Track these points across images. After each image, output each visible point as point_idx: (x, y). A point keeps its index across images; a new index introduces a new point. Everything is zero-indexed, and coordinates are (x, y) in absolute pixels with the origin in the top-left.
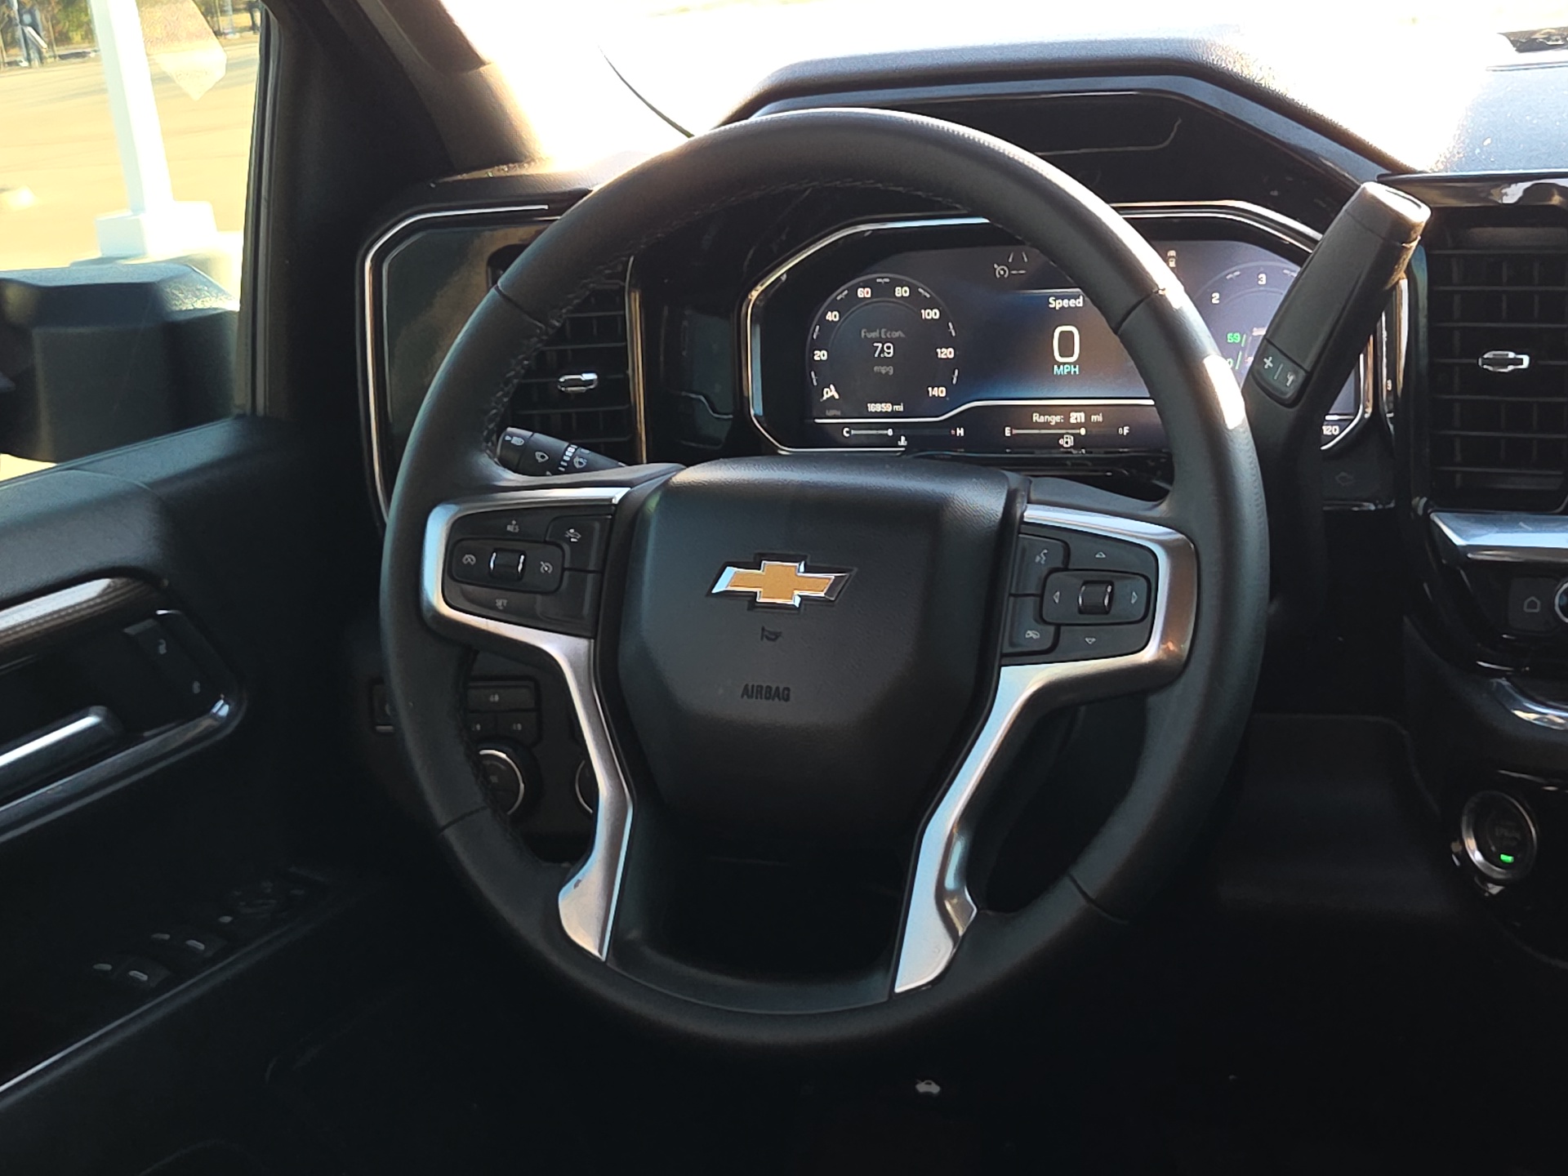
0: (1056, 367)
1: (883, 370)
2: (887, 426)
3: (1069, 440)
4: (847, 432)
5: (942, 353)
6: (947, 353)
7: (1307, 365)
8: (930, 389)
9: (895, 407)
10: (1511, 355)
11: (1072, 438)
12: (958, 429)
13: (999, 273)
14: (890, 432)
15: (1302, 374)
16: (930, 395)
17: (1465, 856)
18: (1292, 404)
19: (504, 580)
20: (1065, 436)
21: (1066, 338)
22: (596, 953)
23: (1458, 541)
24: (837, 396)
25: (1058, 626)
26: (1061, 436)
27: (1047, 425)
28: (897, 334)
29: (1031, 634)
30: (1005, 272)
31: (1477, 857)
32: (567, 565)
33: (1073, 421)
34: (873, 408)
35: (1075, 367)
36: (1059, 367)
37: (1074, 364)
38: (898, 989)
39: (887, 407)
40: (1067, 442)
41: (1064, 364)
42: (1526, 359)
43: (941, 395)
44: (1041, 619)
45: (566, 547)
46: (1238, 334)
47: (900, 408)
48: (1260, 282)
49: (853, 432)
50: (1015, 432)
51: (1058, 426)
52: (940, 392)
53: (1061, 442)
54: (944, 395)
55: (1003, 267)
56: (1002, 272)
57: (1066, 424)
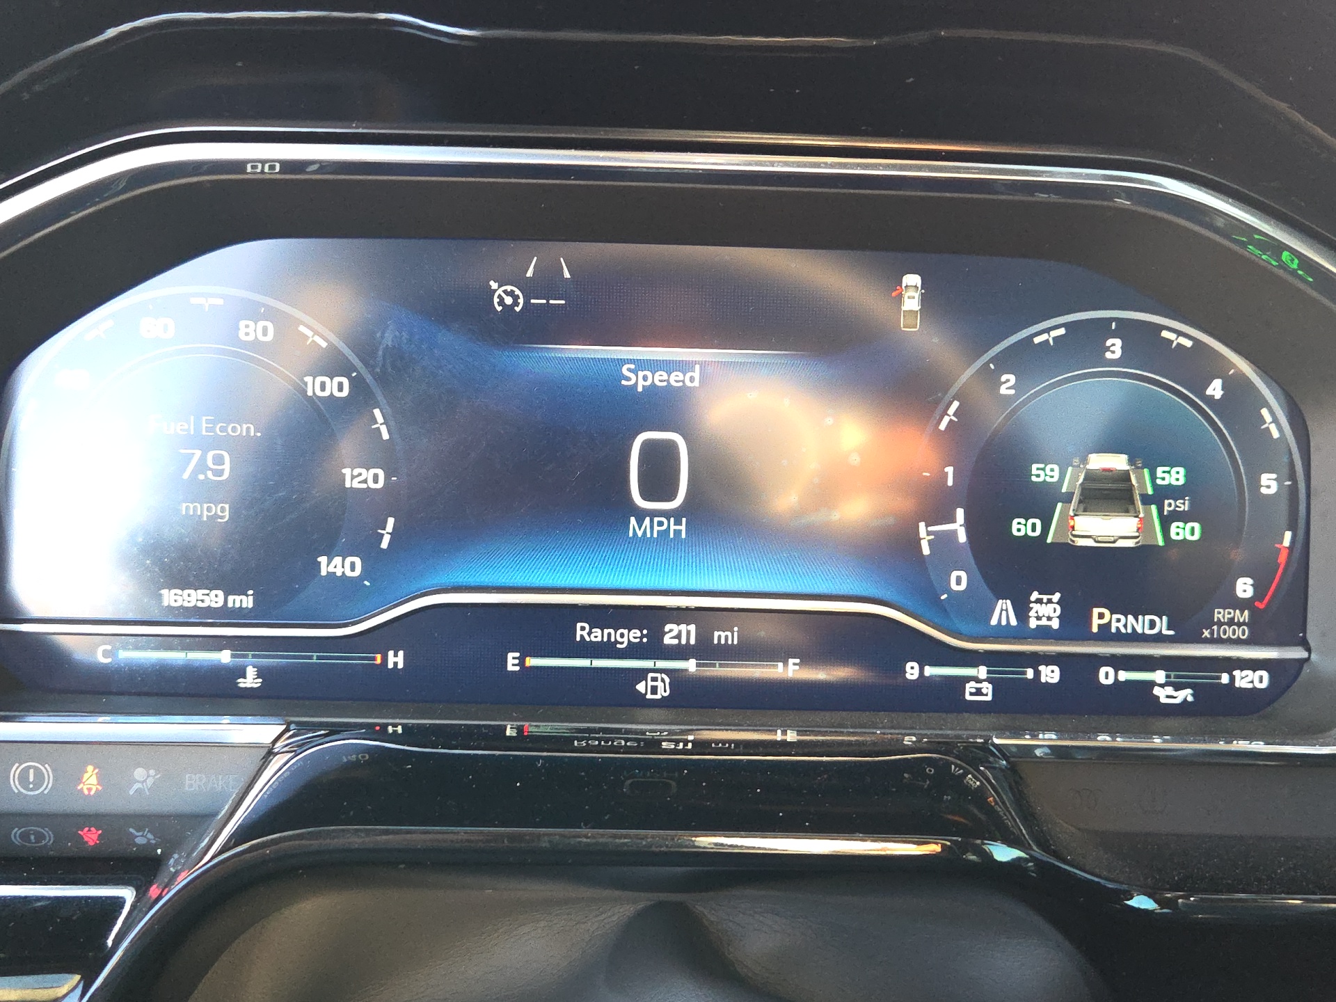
0: (634, 520)
1: (205, 511)
2: (212, 644)
3: (659, 684)
4: (106, 654)
5: (353, 477)
6: (366, 478)
8: (323, 560)
9: (231, 598)
11: (667, 680)
12: (391, 653)
13: (501, 302)
16: (324, 573)
21: (659, 457)
26: (642, 674)
27: (607, 650)
30: (516, 298)
33: (668, 641)
34: (174, 598)
35: (678, 523)
36: (640, 523)
37: (676, 515)
39: (214, 599)
40: (655, 687)
41: (653, 514)
43: (349, 573)
46: (1056, 467)
47: (247, 602)
48: (1108, 355)
49: (121, 655)
50: (531, 662)
51: (635, 652)
52: (347, 567)
53: (641, 687)
54: (358, 573)
55: (509, 288)
56: (509, 300)
57: (653, 648)
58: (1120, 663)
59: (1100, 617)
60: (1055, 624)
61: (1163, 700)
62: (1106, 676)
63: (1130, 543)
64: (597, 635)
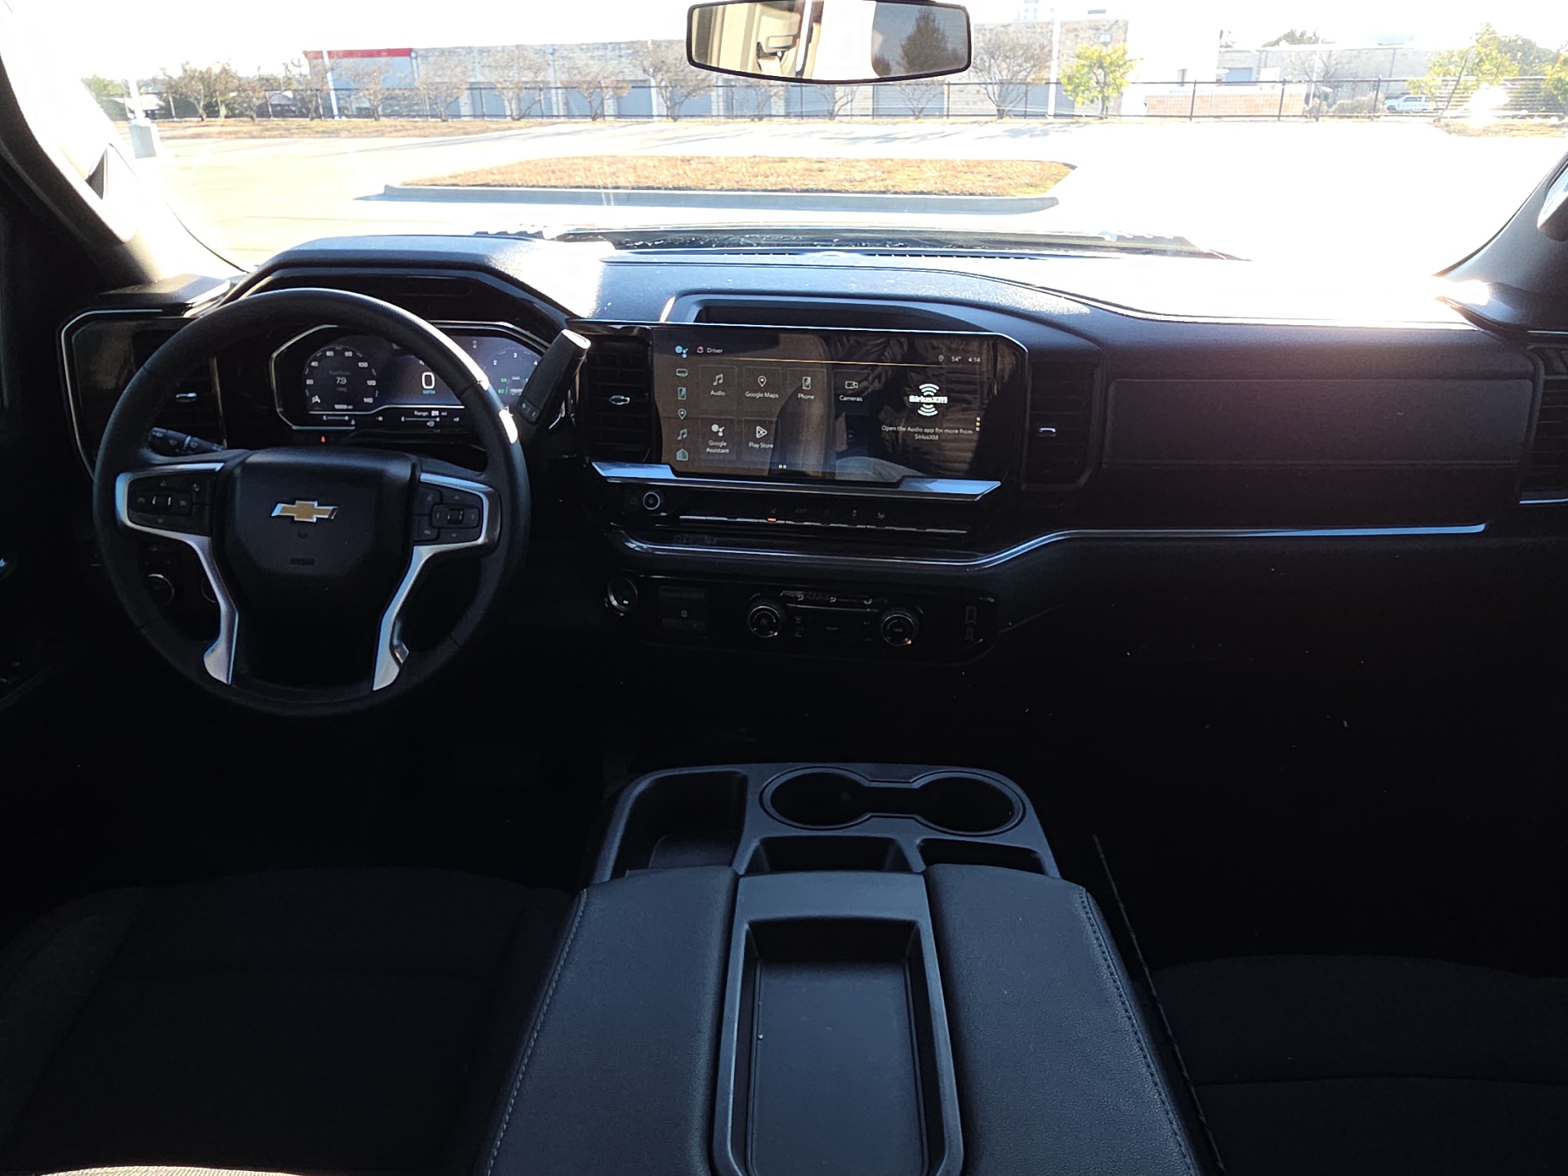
1: (342, 389)
2: (345, 415)
4: (326, 418)
5: (369, 382)
6: (372, 383)
7: (541, 407)
8: (365, 399)
9: (348, 407)
10: (623, 398)
11: (433, 422)
12: (380, 417)
14: (347, 418)
15: (539, 412)
16: (365, 402)
17: (610, 602)
18: (534, 423)
19: (162, 509)
20: (430, 421)
21: (428, 378)
22: (225, 682)
23: (603, 473)
24: (319, 401)
25: (439, 529)
26: (428, 421)
27: (421, 416)
28: (348, 373)
29: (427, 532)
31: (615, 603)
32: (194, 501)
33: (433, 415)
34: (337, 407)
35: (433, 391)
37: (432, 389)
38: (375, 689)
39: (345, 407)
40: (431, 424)
41: (428, 389)
42: (628, 399)
43: (370, 402)
44: (431, 526)
45: (193, 494)
47: (351, 407)
49: (328, 418)
50: (406, 419)
51: (426, 417)
52: (369, 400)
53: (428, 424)
54: (372, 402)
57: (430, 416)
64: (419, 414)
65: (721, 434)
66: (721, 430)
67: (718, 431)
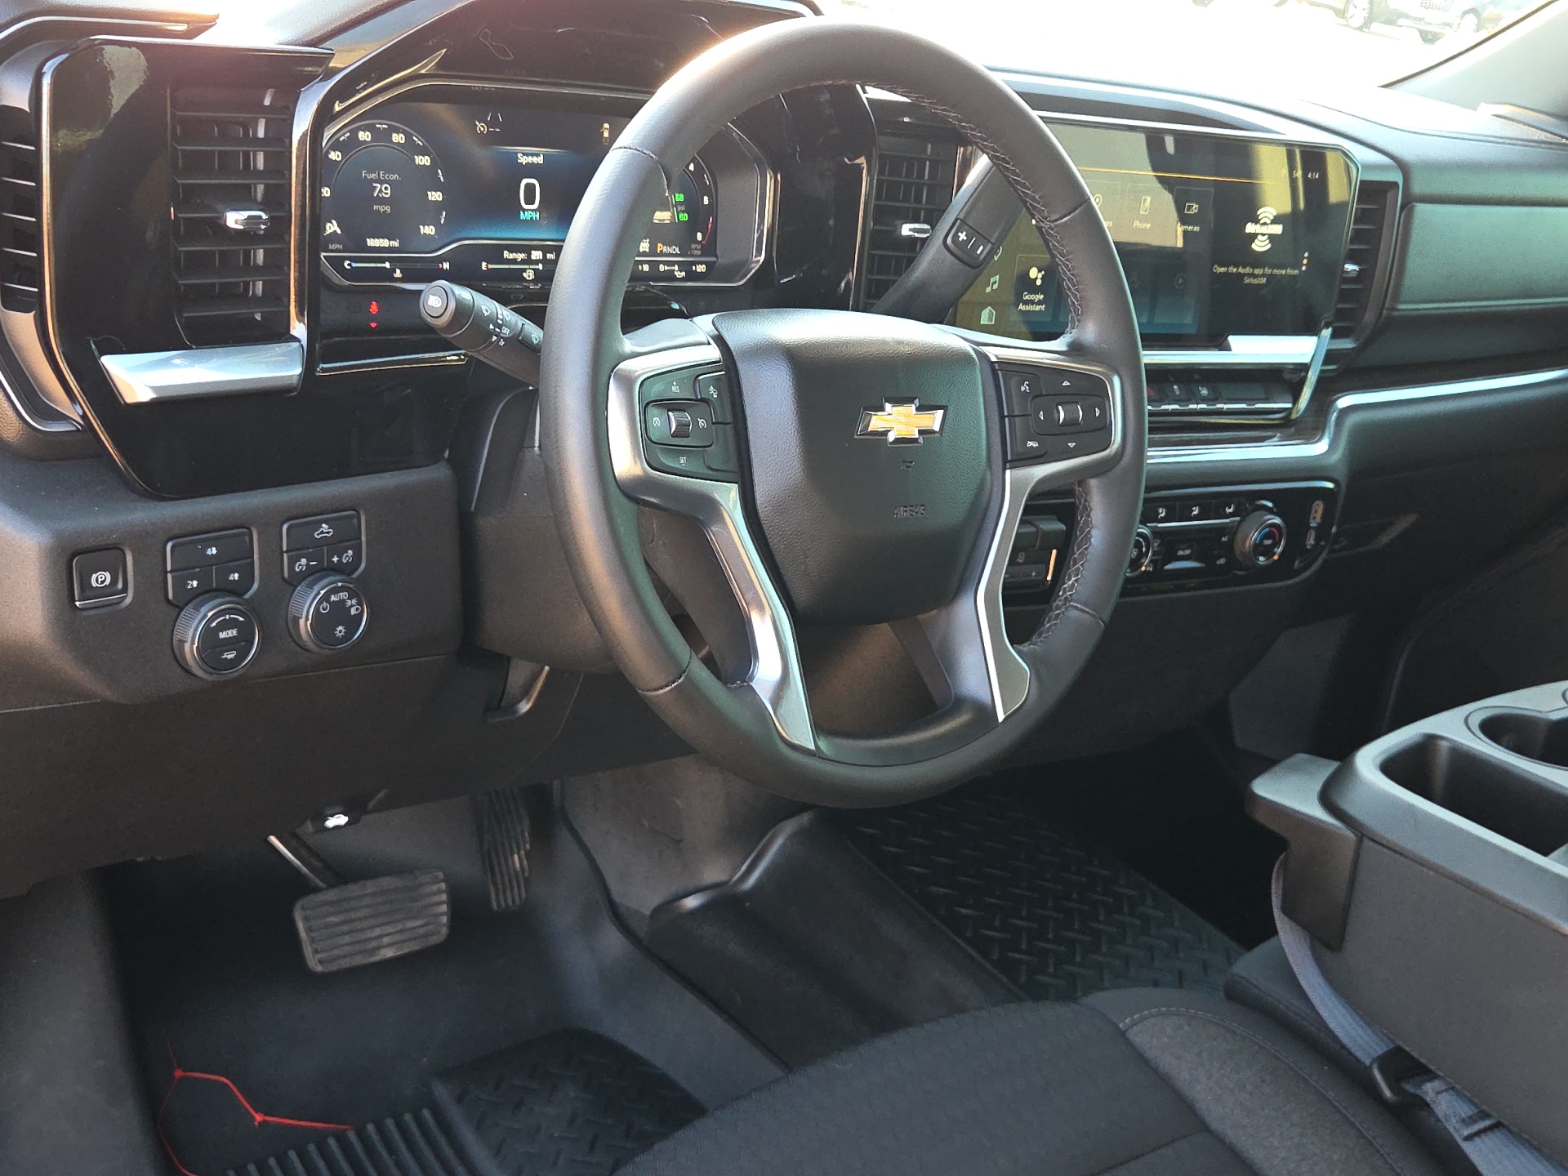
0: (522, 212)
1: (382, 208)
2: (383, 260)
3: (530, 274)
4: (349, 265)
5: (432, 196)
6: (435, 196)
7: (994, 240)
8: (421, 227)
9: (391, 242)
11: (533, 272)
12: (445, 263)
13: (480, 129)
14: (387, 265)
16: (422, 232)
20: (528, 271)
21: (530, 189)
24: (339, 232)
26: (525, 270)
27: (514, 261)
28: (395, 177)
30: (485, 128)
33: (533, 257)
34: (371, 242)
35: (536, 213)
36: (524, 213)
37: (536, 211)
39: (384, 243)
40: (529, 275)
41: (527, 210)
43: (431, 233)
47: (395, 244)
49: (354, 265)
50: (490, 266)
51: (523, 262)
52: (429, 230)
53: (524, 274)
54: (433, 233)
55: (482, 124)
56: (482, 129)
57: (528, 261)
58: (665, 263)
59: (660, 247)
60: (648, 251)
61: (678, 277)
62: (662, 268)
63: (668, 222)
64: (512, 256)
65: (1039, 282)
66: (1040, 276)
67: (1037, 278)
